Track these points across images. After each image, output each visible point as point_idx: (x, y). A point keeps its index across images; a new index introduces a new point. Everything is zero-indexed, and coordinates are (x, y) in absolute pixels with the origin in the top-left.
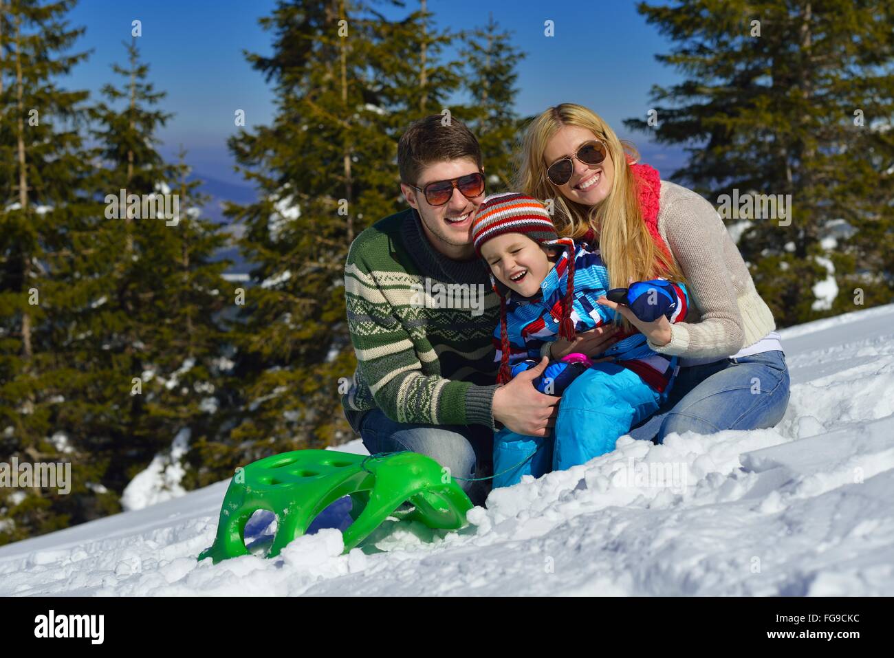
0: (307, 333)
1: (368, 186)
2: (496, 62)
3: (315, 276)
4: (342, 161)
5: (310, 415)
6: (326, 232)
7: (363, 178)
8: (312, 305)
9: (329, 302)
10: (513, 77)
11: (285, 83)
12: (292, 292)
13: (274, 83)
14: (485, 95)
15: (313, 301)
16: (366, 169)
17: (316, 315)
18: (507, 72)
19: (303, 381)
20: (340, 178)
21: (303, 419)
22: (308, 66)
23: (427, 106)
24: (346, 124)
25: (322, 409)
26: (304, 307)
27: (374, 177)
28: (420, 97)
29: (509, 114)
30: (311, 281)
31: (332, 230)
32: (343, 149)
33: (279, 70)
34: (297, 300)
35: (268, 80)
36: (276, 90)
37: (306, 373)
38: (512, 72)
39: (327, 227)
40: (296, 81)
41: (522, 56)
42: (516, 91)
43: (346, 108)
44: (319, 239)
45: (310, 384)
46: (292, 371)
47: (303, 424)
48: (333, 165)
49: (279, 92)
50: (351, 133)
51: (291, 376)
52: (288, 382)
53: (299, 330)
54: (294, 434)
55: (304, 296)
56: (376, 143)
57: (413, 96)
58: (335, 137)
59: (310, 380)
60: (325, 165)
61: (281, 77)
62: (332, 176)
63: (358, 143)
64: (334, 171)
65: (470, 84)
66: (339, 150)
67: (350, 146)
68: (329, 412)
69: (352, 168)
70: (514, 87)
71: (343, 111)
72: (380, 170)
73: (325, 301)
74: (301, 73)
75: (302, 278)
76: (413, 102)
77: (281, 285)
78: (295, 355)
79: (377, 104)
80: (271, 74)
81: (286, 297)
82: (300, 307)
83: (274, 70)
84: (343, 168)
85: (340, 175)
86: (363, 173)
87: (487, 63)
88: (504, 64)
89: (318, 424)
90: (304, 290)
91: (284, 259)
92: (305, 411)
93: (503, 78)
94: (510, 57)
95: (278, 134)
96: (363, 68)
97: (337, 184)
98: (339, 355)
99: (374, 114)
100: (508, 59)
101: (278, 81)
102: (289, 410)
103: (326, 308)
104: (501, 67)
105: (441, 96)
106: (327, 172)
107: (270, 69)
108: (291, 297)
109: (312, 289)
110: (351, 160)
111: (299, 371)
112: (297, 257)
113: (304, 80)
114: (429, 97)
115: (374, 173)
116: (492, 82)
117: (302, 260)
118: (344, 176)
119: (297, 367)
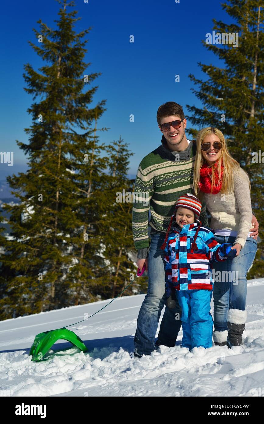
0: (35, 263)
1: (65, 205)
2: (121, 156)
3: (40, 239)
4: (56, 193)
5: (33, 296)
6: (47, 222)
7: (64, 201)
8: (38, 251)
9: (45, 251)
10: (128, 163)
11: (33, 156)
12: (30, 245)
13: (28, 156)
14: (115, 169)
15: (38, 250)
16: (65, 198)
17: (39, 255)
18: (125, 161)
19: (31, 282)
20: (54, 200)
21: (30, 298)
22: (43, 150)
23: (92, 174)
24: (58, 178)
25: (38, 294)
26: (34, 252)
27: (68, 201)
28: (90, 170)
29: (124, 178)
30: (38, 241)
31: (49, 221)
32: (56, 188)
33: (30, 150)
34: (32, 249)
35: (26, 154)
36: (29, 158)
37: (33, 279)
38: (127, 161)
39: (47, 220)
40: (38, 156)
41: (132, 154)
42: (128, 168)
43: (59, 172)
44: (43, 224)
45: (35, 284)
46: (27, 277)
47: (30, 300)
48: (52, 195)
49: (30, 160)
50: (60, 182)
51: (26, 280)
52: (25, 282)
53: (32, 261)
54: (25, 304)
55: (34, 247)
56: (70, 187)
57: (87, 170)
58: (53, 183)
59: (34, 282)
60: (48, 194)
61: (31, 153)
62: (51, 199)
63: (63, 186)
64: (52, 197)
65: (109, 164)
66: (55, 188)
67: (59, 187)
68: (41, 296)
69: (59, 196)
70: (127, 167)
71: (58, 173)
72: (70, 198)
73: (43, 249)
74: (40, 153)
75: (35, 239)
76: (87, 172)
77: (26, 241)
78: (29, 271)
79: (70, 169)
80: (27, 151)
81: (27, 247)
82: (33, 251)
83: (29, 150)
84: (56, 196)
85: (54, 199)
86: (64, 199)
87: (117, 155)
88: (124, 157)
89: (36, 300)
90: (35, 245)
91: (28, 231)
92: (31, 295)
93: (124, 163)
94: (127, 154)
95: (28, 177)
96: (66, 153)
97: (53, 203)
98: (47, 273)
99: (69, 173)
100: (126, 155)
101: (30, 155)
102: (25, 294)
103: (43, 253)
104: (123, 158)
105: (99, 171)
106: (49, 197)
107: (27, 149)
108: (29, 247)
109: (39, 244)
110: (59, 193)
111: (30, 278)
112: (34, 231)
113: (41, 156)
114: (94, 171)
115: (68, 199)
116: (119, 164)
117: (35, 232)
118: (56, 199)
119: (29, 276)
